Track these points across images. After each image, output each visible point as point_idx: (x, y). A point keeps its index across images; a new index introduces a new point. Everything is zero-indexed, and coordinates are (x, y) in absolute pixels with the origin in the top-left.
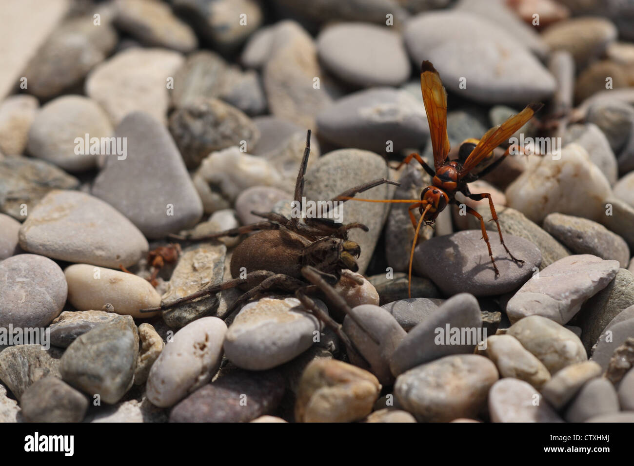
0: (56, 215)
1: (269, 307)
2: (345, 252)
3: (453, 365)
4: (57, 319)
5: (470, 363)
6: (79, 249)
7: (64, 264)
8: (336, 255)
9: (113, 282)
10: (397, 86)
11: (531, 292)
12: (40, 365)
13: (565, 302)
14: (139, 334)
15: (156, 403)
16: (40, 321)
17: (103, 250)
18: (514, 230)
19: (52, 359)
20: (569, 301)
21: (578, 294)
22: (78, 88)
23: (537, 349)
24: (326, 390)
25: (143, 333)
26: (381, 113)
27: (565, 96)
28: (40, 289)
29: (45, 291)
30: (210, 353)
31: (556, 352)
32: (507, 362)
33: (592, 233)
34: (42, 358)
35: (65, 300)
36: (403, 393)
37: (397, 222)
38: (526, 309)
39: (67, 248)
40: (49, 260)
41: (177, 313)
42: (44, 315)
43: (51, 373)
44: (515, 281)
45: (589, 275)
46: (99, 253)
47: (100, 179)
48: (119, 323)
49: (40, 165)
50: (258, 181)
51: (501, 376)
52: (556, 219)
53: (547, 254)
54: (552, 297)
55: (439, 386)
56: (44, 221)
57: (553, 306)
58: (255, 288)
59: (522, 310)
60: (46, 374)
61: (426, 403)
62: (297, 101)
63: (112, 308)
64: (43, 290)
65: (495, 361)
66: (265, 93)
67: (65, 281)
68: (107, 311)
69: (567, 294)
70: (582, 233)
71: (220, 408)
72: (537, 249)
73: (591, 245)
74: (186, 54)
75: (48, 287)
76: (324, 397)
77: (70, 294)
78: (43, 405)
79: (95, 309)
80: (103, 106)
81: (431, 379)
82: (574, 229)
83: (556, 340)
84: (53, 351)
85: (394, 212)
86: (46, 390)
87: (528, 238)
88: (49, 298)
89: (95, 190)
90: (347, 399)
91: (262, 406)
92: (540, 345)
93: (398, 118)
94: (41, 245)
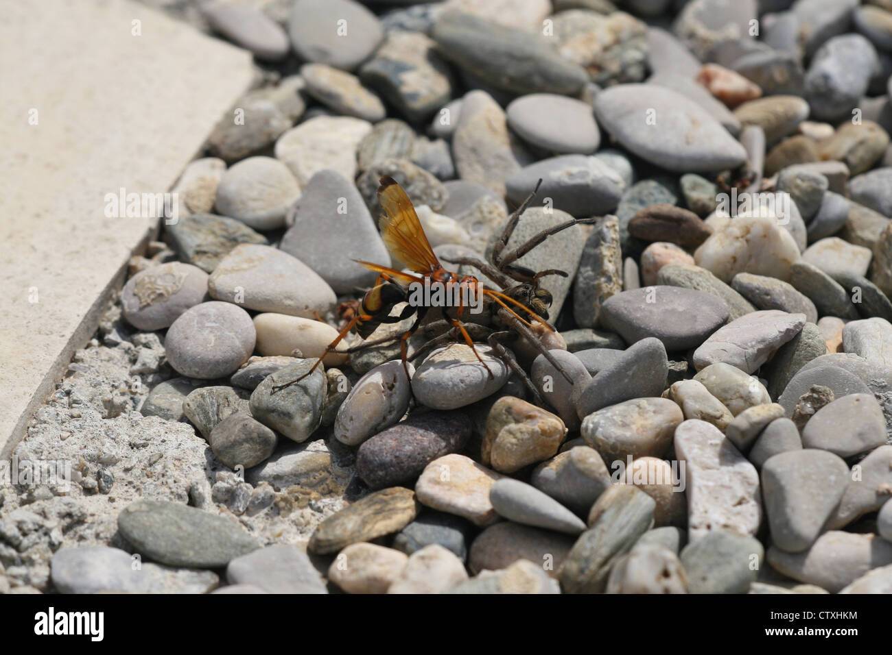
0: (245, 266)
1: (458, 350)
2: (537, 299)
3: (639, 406)
4: (246, 364)
5: (655, 405)
6: (268, 298)
7: (253, 313)
8: (528, 300)
9: (302, 328)
10: (588, 153)
11: (718, 341)
12: (228, 405)
13: (751, 351)
14: (327, 377)
15: (344, 440)
16: (228, 365)
17: (292, 300)
18: (702, 287)
19: (240, 400)
20: (755, 351)
21: (765, 343)
22: (268, 150)
23: (723, 395)
24: (513, 426)
25: (331, 376)
26: (571, 175)
27: (757, 166)
28: (229, 334)
29: (234, 336)
30: (398, 392)
31: (742, 397)
32: (691, 405)
33: (780, 291)
34: (230, 399)
35: (254, 346)
36: (589, 431)
37: (585, 279)
38: (712, 357)
39: (256, 296)
40: (239, 308)
41: (365, 358)
42: (233, 360)
43: (240, 412)
44: (702, 334)
45: (775, 325)
46: (288, 302)
47: (289, 235)
48: (309, 364)
49: (229, 221)
50: (447, 239)
51: (686, 418)
52: (744, 278)
53: (734, 310)
54: (739, 346)
55: (625, 425)
56: (233, 270)
57: (739, 355)
58: (442, 336)
59: (708, 358)
60: (235, 411)
61: (612, 441)
62: (487, 167)
63: (301, 354)
64: (232, 334)
65: (681, 404)
66: (454, 159)
67: (254, 328)
68: (296, 357)
69: (754, 343)
70: (769, 290)
71: (408, 442)
72: (725, 304)
73: (779, 302)
74: (374, 122)
75: (237, 332)
76: (510, 432)
77: (258, 342)
78: (232, 438)
79: (283, 355)
80: (291, 166)
81: (618, 419)
82: (762, 286)
83: (742, 386)
84: (241, 392)
85: (582, 270)
86: (235, 425)
87: (716, 294)
88: (238, 343)
89: (283, 245)
90: (533, 433)
91: (448, 443)
92: (725, 391)
93: (588, 180)
94: (230, 293)
